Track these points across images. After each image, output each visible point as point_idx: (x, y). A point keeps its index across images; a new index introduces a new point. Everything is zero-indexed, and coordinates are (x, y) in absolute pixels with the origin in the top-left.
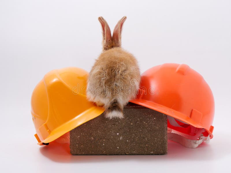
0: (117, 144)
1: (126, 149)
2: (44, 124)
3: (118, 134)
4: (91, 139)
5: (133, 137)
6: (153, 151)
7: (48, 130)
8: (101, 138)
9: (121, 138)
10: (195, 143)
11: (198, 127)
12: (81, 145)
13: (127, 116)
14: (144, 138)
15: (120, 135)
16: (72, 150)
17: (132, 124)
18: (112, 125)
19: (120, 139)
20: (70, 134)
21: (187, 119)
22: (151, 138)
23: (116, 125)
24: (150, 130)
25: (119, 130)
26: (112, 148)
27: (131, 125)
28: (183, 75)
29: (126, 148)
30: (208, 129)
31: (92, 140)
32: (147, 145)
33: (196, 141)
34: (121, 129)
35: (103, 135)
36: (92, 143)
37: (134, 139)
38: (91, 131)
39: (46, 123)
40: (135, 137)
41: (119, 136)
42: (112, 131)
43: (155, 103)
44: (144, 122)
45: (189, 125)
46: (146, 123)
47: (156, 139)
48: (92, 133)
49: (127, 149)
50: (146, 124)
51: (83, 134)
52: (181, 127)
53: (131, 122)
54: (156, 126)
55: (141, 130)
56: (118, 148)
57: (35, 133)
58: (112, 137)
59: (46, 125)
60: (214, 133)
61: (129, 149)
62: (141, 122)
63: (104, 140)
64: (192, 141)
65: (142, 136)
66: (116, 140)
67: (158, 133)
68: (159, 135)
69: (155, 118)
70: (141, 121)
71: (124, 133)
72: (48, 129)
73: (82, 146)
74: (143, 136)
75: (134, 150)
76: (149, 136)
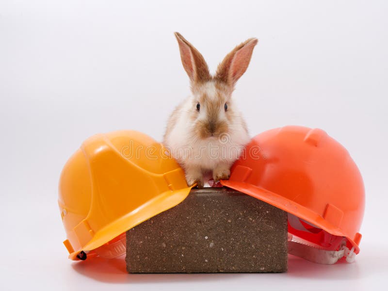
0: (205, 254)
1: (219, 263)
2: (84, 220)
3: (206, 238)
4: (161, 247)
5: (231, 242)
6: (265, 266)
7: (91, 231)
8: (178, 246)
9: (212, 245)
10: (333, 256)
11: (335, 235)
12: (145, 256)
13: (222, 208)
14: (249, 244)
15: (210, 240)
16: (130, 265)
17: (230, 221)
18: (197, 222)
19: (209, 246)
20: (127, 238)
21: (318, 220)
22: (261, 244)
23: (203, 223)
24: (260, 231)
25: (208, 231)
26: (196, 261)
27: (229, 223)
28: (316, 146)
29: (220, 261)
30: (352, 239)
31: (163, 247)
32: (254, 256)
33: (334, 253)
34: (211, 229)
35: (181, 239)
36: (164, 253)
37: (233, 247)
38: (162, 233)
39: (86, 219)
40: (235, 242)
41: (208, 242)
42: (196, 233)
43: (267, 191)
44: (250, 219)
45: (321, 230)
46: (253, 219)
47: (269, 246)
48: (163, 236)
49: (221, 264)
50: (253, 221)
51: (149, 238)
52: (308, 231)
53: (228, 217)
54: (270, 225)
55: (244, 232)
56: (206, 261)
57: (65, 239)
58: (197, 243)
59: (87, 223)
60: (361, 245)
61: (226, 262)
62: (244, 218)
63: (183, 248)
64: (328, 253)
65: (246, 241)
66: (203, 248)
67: (273, 236)
68: (274, 239)
69: (267, 212)
70: (245, 216)
71: (217, 235)
72: (91, 229)
73: (146, 258)
74: (248, 241)
75: (233, 266)
76: (258, 241)
